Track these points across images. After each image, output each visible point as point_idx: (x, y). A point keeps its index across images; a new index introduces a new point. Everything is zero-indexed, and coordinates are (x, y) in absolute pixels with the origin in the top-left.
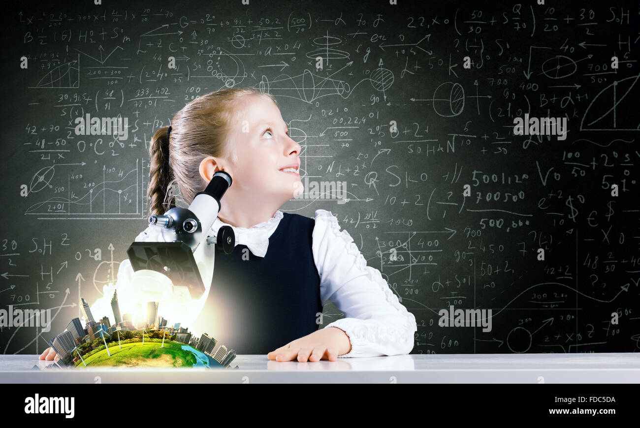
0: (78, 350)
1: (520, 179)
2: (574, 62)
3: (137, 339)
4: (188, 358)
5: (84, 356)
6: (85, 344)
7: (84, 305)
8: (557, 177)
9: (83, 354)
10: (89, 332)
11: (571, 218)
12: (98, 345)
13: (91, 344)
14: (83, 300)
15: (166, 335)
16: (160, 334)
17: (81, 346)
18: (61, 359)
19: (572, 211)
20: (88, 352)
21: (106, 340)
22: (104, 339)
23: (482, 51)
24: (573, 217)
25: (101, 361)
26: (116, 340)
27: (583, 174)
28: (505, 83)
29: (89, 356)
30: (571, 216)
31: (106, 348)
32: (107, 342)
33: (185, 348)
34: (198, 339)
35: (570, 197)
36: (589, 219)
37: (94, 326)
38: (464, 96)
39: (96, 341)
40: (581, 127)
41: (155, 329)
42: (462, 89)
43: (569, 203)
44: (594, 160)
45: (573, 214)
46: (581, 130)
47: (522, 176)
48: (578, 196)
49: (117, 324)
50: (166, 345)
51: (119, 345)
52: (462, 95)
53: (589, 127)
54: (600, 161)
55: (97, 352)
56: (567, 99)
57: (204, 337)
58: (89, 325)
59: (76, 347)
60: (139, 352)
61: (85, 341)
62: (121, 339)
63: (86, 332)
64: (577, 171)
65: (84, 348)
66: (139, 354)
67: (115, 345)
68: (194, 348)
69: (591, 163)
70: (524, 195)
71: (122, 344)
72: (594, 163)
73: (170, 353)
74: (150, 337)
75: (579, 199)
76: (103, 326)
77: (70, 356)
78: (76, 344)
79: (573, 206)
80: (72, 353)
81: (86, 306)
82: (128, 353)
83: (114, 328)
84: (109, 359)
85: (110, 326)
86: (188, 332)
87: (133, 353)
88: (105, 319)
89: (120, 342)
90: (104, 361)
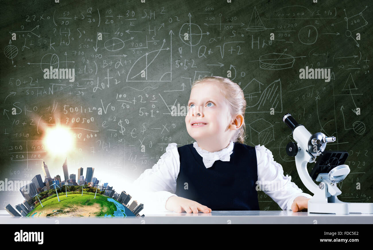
0: (38, 196)
1: (91, 110)
2: (123, 42)
3: (78, 192)
4: (112, 207)
5: (42, 200)
6: (43, 193)
7: (44, 167)
8: (113, 108)
9: (41, 199)
10: (46, 184)
11: (121, 132)
12: (51, 194)
13: (47, 193)
14: (44, 163)
15: (98, 190)
16: (93, 189)
17: (41, 193)
18: (26, 201)
19: (122, 128)
20: (45, 198)
21: (57, 191)
22: (56, 190)
23: (69, 35)
24: (122, 132)
25: (53, 204)
26: (64, 191)
27: (128, 107)
28: (83, 54)
29: (45, 201)
30: (121, 131)
31: (57, 196)
32: (58, 192)
33: (110, 200)
34: (119, 194)
35: (120, 120)
36: (131, 133)
37: (50, 181)
38: (59, 61)
39: (51, 191)
40: (127, 79)
41: (91, 185)
42: (58, 57)
43: (120, 124)
44: (135, 99)
45: (122, 130)
46: (127, 81)
47: (92, 108)
48: (125, 120)
49: (65, 181)
50: (97, 197)
51: (66, 194)
52: (58, 61)
53: (131, 80)
54: (138, 100)
55: (51, 198)
56: (119, 63)
57: (123, 193)
58: (47, 180)
59: (37, 194)
60: (79, 200)
61: (43, 190)
62: (68, 191)
63: (45, 184)
64: (124, 105)
65: (42, 195)
66: (79, 202)
67: (63, 195)
68: (116, 200)
69: (133, 101)
70: (93, 119)
71: (68, 194)
72: (134, 101)
73: (99, 203)
74: (87, 191)
75: (126, 122)
76: (56, 181)
77: (33, 200)
78: (37, 192)
79: (122, 126)
80: (34, 198)
81: (45, 167)
82: (71, 200)
83: (63, 183)
84: (59, 203)
85: (61, 182)
86: (113, 189)
87: (75, 201)
88: (58, 177)
89: (66, 193)
90: (55, 205)
